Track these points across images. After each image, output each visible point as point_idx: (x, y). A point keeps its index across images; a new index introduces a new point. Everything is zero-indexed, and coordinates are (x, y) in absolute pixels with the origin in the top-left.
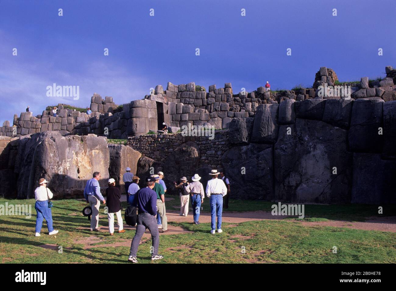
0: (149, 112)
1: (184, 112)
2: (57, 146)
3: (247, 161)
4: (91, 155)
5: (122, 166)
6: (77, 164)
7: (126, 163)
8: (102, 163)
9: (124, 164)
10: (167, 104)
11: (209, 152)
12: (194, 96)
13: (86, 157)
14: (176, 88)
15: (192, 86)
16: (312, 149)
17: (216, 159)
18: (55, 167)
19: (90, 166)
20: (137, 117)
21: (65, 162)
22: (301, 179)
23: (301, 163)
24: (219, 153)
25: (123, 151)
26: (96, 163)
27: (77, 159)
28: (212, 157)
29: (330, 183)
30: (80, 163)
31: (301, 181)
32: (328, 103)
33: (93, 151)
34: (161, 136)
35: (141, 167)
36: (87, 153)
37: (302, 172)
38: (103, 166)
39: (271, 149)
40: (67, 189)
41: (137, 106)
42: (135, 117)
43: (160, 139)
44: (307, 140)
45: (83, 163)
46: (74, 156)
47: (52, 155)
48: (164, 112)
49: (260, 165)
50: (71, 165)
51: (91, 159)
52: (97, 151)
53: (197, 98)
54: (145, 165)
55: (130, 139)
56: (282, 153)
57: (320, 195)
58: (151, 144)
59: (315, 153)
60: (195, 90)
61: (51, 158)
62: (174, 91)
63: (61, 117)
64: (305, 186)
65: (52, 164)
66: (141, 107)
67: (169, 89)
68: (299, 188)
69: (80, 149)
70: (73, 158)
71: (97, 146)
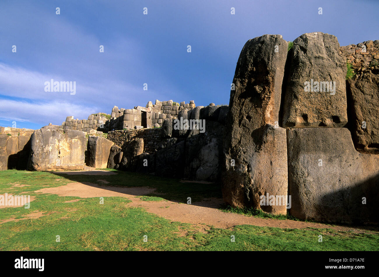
0: (135, 118)
1: (160, 118)
2: (43, 135)
3: (169, 150)
4: (71, 142)
5: (97, 150)
6: (59, 148)
7: (101, 148)
8: (80, 147)
9: (99, 149)
10: (150, 112)
11: (149, 143)
12: (172, 109)
13: (66, 144)
14: (161, 104)
15: (170, 103)
16: (209, 142)
17: (153, 147)
18: (40, 149)
19: (69, 149)
20: (126, 120)
21: (48, 146)
22: (200, 163)
23: (201, 152)
24: (155, 143)
25: (99, 141)
26: (75, 148)
27: (59, 145)
28: (151, 146)
29: (217, 167)
30: (61, 147)
31: (200, 165)
32: (222, 108)
33: (73, 140)
34: (126, 132)
35: (112, 151)
36: (68, 141)
37: (201, 158)
38: (80, 150)
39: (184, 141)
40: (48, 164)
41: (127, 113)
42: (125, 120)
43: (124, 134)
44: (206, 135)
45: (64, 147)
46: (57, 143)
47: (38, 141)
48: (147, 118)
49: (176, 153)
50: (54, 148)
51: (70, 145)
52: (76, 140)
53: (173, 110)
54: (114, 151)
55: (109, 133)
56: (190, 144)
57: (211, 176)
58: (120, 137)
59: (210, 145)
60: (172, 105)
61: (37, 143)
62: (159, 105)
63: (89, 120)
64: (202, 169)
65: (37, 147)
66: (129, 114)
67: (156, 104)
68: (198, 170)
69: (62, 138)
70: (55, 144)
71: (77, 136)
